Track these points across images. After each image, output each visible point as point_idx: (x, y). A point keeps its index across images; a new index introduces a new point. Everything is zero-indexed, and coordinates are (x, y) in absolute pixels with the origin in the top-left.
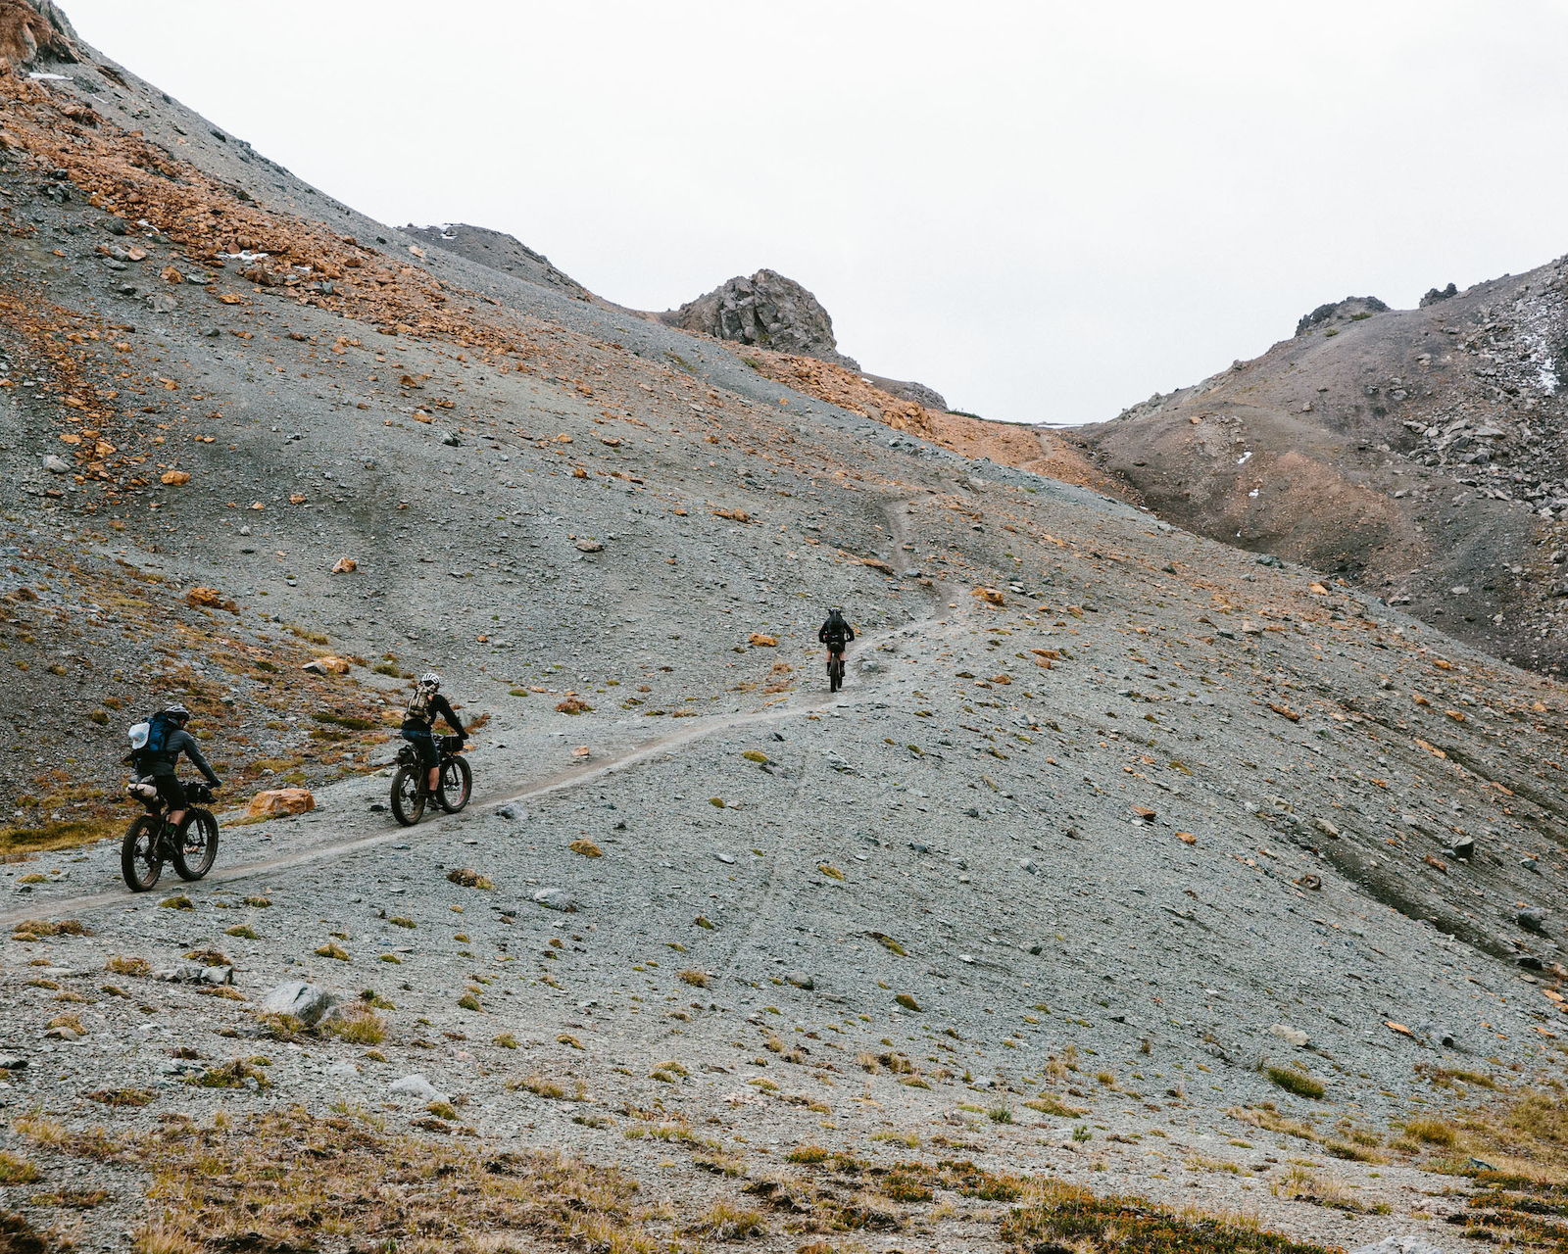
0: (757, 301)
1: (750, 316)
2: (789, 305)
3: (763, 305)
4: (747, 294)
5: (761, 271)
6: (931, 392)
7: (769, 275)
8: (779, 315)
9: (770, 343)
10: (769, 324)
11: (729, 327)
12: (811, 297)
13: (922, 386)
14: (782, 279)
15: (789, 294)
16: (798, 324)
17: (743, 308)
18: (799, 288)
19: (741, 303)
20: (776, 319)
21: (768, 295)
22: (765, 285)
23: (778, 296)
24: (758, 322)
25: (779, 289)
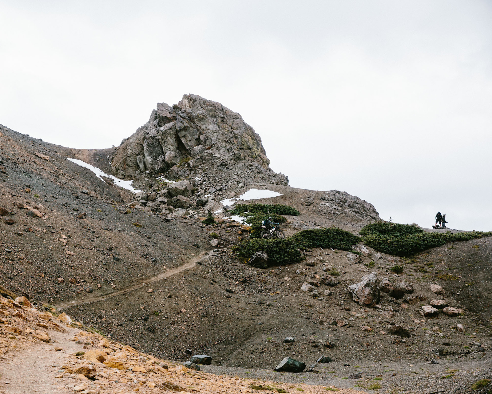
0: (179, 125)
1: (171, 140)
2: (212, 127)
3: (185, 129)
4: (169, 120)
5: (185, 97)
6: (356, 201)
7: (191, 99)
8: (202, 137)
9: (189, 165)
10: (192, 147)
11: (151, 153)
12: (237, 117)
13: (345, 194)
14: (205, 102)
15: (212, 116)
16: (221, 144)
17: (164, 133)
18: (223, 109)
19: (162, 128)
20: (198, 142)
21: (191, 119)
22: (189, 110)
23: (201, 119)
24: (181, 147)
25: (201, 112)
